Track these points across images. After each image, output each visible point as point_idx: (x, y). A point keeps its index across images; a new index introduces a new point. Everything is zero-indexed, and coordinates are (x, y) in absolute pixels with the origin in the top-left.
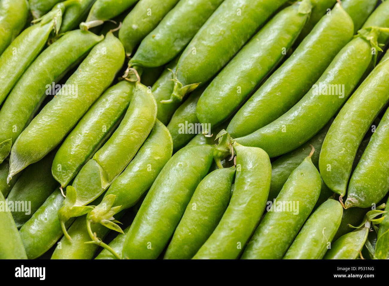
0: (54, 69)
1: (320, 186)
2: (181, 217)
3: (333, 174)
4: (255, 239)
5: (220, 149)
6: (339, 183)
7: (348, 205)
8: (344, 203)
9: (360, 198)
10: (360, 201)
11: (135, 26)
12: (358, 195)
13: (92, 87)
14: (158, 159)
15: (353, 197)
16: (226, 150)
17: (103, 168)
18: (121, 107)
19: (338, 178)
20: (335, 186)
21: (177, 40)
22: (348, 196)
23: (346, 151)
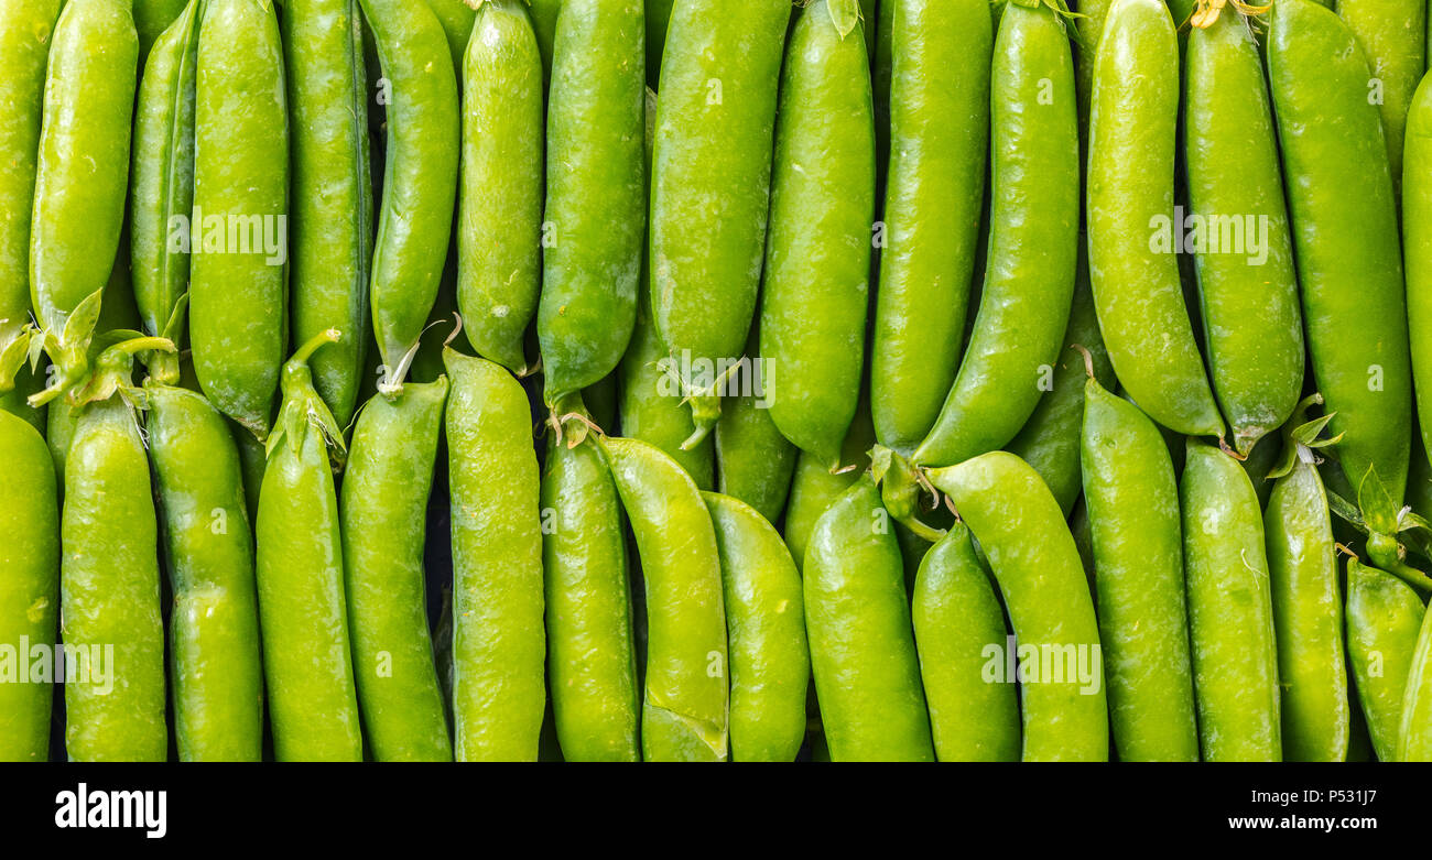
0: (408, 545)
1: (1161, 442)
2: (925, 711)
3: (1176, 404)
4: (1119, 670)
5: (899, 499)
6: (1198, 414)
7: (1246, 449)
8: (1234, 449)
9: (1262, 420)
10: (1266, 426)
11: (500, 311)
12: (1257, 417)
13: (524, 534)
14: (787, 608)
15: (1247, 425)
16: (913, 490)
17: (693, 718)
18: (612, 528)
19: (1191, 403)
20: (1193, 423)
21: (618, 281)
22: (1235, 428)
23: (1173, 335)
